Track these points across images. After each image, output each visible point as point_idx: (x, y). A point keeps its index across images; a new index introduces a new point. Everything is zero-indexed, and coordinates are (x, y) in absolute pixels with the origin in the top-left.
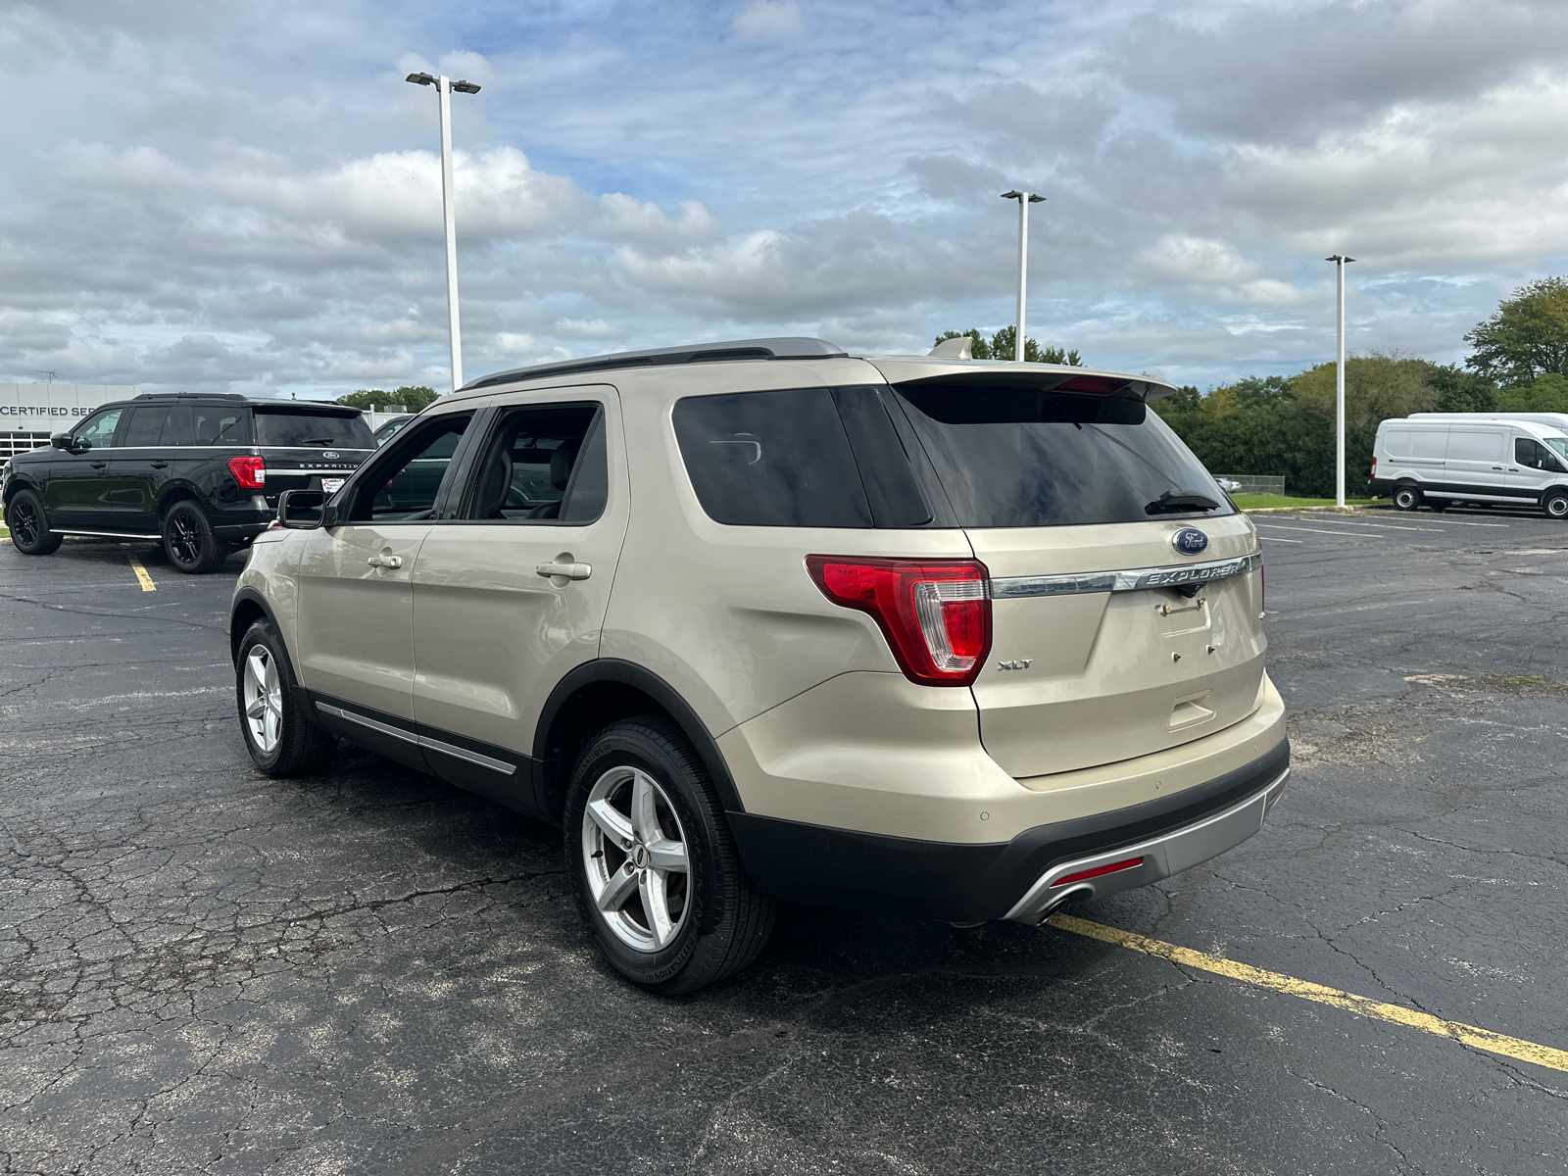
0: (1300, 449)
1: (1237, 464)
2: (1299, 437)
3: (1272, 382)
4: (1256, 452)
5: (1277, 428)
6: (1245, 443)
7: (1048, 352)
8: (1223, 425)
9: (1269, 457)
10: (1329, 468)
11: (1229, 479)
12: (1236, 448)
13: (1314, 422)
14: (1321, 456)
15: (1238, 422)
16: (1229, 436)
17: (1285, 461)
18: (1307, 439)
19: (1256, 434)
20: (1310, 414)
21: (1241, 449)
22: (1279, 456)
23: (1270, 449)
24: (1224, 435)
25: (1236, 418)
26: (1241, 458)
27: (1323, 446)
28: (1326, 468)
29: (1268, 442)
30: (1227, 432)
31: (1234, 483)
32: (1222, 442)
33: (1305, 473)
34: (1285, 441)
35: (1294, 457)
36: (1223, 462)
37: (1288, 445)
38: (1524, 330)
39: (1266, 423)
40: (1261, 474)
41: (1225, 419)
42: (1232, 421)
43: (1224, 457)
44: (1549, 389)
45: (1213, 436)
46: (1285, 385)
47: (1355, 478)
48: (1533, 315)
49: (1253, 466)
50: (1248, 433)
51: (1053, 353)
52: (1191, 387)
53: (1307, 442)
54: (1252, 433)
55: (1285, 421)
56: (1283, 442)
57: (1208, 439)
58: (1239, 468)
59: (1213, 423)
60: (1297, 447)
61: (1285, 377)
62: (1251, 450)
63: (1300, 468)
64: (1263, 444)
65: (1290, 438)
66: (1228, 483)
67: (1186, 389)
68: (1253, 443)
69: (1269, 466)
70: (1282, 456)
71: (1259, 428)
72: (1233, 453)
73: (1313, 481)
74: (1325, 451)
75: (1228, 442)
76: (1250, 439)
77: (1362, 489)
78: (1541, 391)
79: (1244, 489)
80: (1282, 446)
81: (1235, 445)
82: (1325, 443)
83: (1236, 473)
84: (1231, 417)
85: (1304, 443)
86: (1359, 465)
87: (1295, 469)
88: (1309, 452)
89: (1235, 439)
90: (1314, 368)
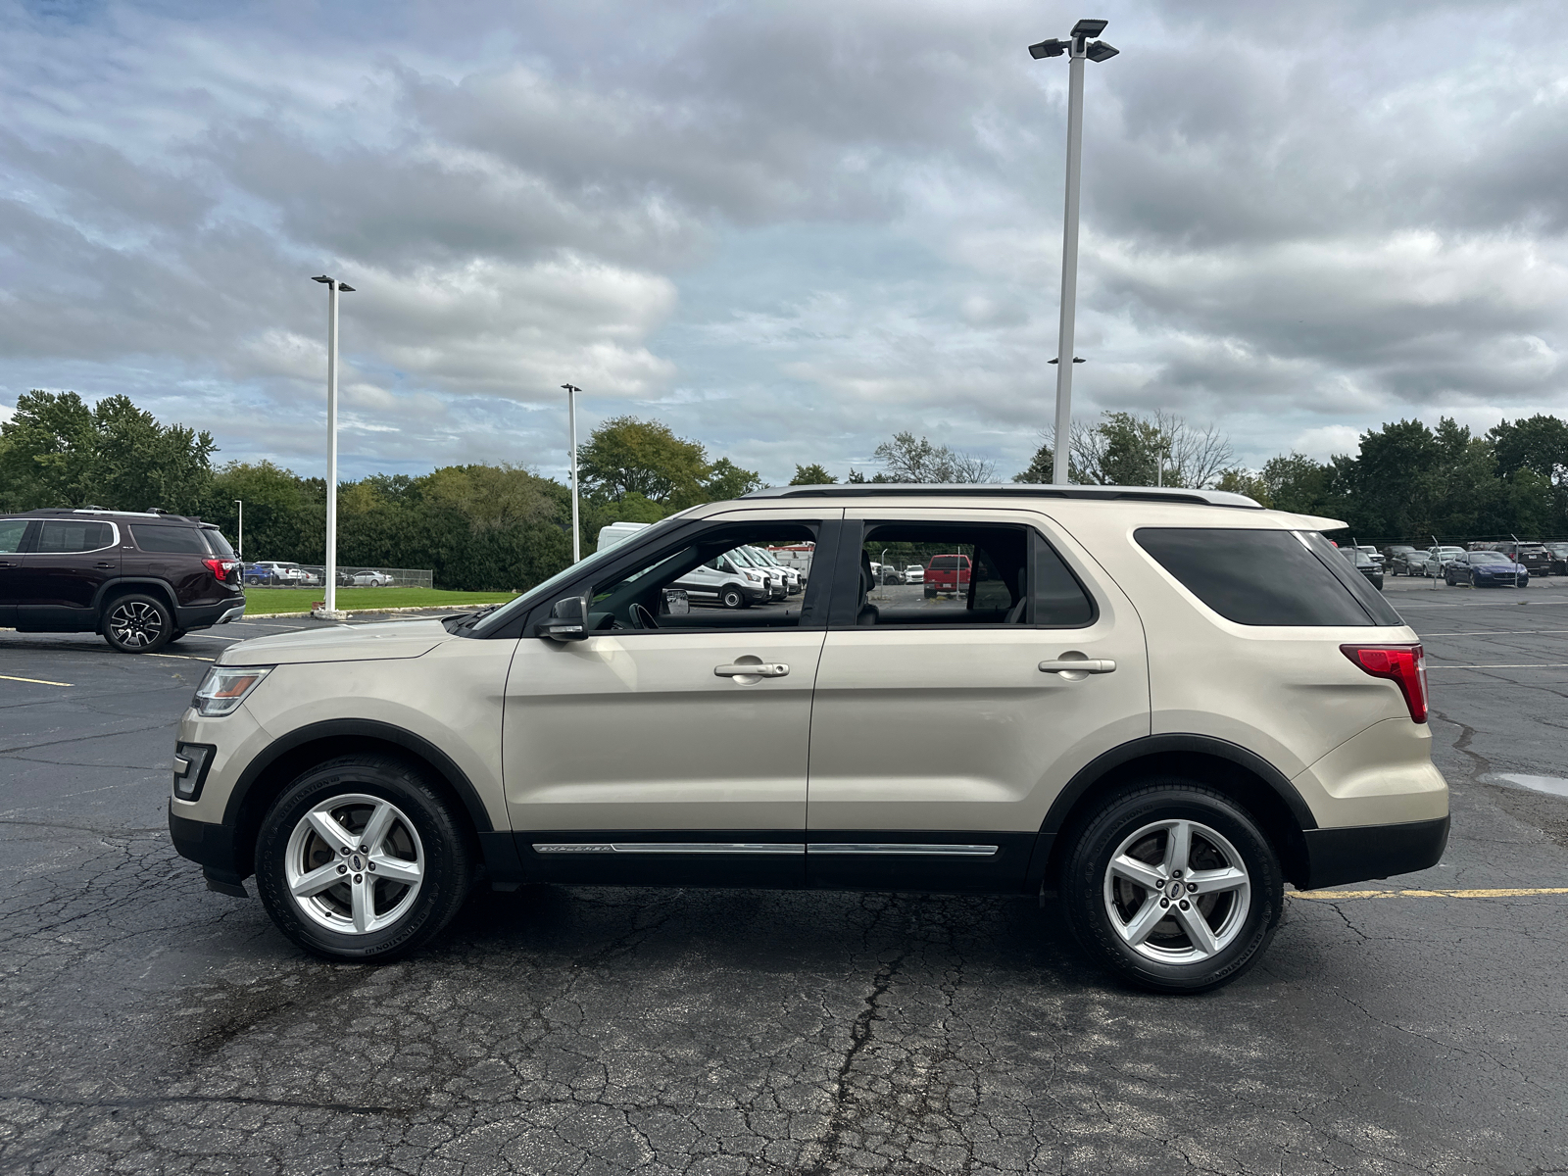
0: (443, 546)
1: (384, 558)
2: (442, 534)
3: (399, 480)
4: (402, 547)
5: (421, 525)
6: (391, 538)
7: (175, 428)
8: (369, 520)
9: (415, 552)
10: (470, 563)
11: (381, 572)
12: (383, 542)
13: (455, 521)
14: (462, 553)
15: (383, 518)
16: (375, 530)
17: (430, 556)
18: (449, 536)
19: (402, 529)
20: (450, 513)
21: (387, 544)
22: (424, 551)
23: (415, 544)
24: (370, 529)
25: (381, 514)
26: (388, 552)
27: (464, 543)
28: (467, 563)
29: (414, 538)
30: (373, 526)
31: (387, 576)
32: (369, 536)
33: (448, 567)
34: (429, 537)
35: (438, 553)
36: (370, 556)
37: (433, 541)
38: (612, 456)
39: (411, 520)
40: (408, 567)
41: (371, 513)
42: (378, 516)
43: (370, 550)
44: (635, 505)
45: (359, 530)
46: (412, 484)
47: (493, 573)
48: (617, 445)
49: (399, 560)
50: (394, 528)
51: (181, 432)
52: (319, 479)
53: (451, 539)
54: (397, 528)
55: (428, 519)
56: (427, 539)
57: (354, 532)
58: (386, 562)
59: (358, 518)
60: (441, 544)
61: (412, 477)
62: (397, 544)
63: (444, 563)
64: (409, 539)
65: (434, 535)
66: (382, 576)
67: (314, 480)
68: (399, 538)
69: (415, 560)
70: (427, 551)
71: (404, 524)
72: (380, 547)
73: (456, 575)
74: (466, 548)
75: (374, 536)
76: (396, 534)
77: (499, 583)
78: (629, 505)
79: (396, 583)
80: (427, 542)
81: (381, 539)
82: (466, 541)
83: (383, 566)
84: (376, 512)
85: (447, 540)
86: (496, 562)
87: (439, 564)
88: (452, 549)
89: (381, 533)
90: (437, 471)
